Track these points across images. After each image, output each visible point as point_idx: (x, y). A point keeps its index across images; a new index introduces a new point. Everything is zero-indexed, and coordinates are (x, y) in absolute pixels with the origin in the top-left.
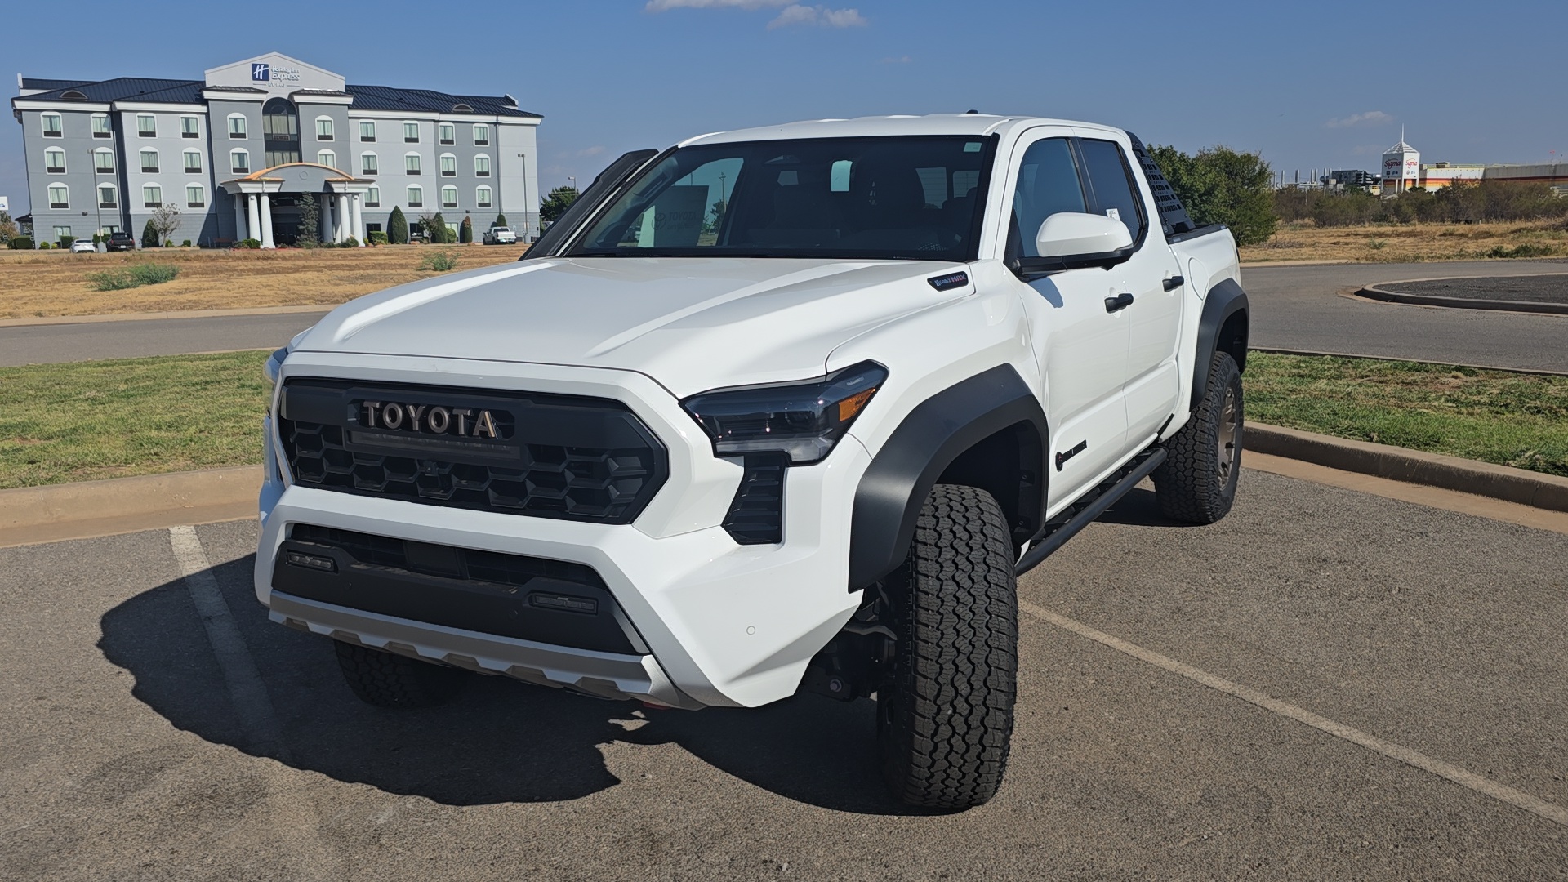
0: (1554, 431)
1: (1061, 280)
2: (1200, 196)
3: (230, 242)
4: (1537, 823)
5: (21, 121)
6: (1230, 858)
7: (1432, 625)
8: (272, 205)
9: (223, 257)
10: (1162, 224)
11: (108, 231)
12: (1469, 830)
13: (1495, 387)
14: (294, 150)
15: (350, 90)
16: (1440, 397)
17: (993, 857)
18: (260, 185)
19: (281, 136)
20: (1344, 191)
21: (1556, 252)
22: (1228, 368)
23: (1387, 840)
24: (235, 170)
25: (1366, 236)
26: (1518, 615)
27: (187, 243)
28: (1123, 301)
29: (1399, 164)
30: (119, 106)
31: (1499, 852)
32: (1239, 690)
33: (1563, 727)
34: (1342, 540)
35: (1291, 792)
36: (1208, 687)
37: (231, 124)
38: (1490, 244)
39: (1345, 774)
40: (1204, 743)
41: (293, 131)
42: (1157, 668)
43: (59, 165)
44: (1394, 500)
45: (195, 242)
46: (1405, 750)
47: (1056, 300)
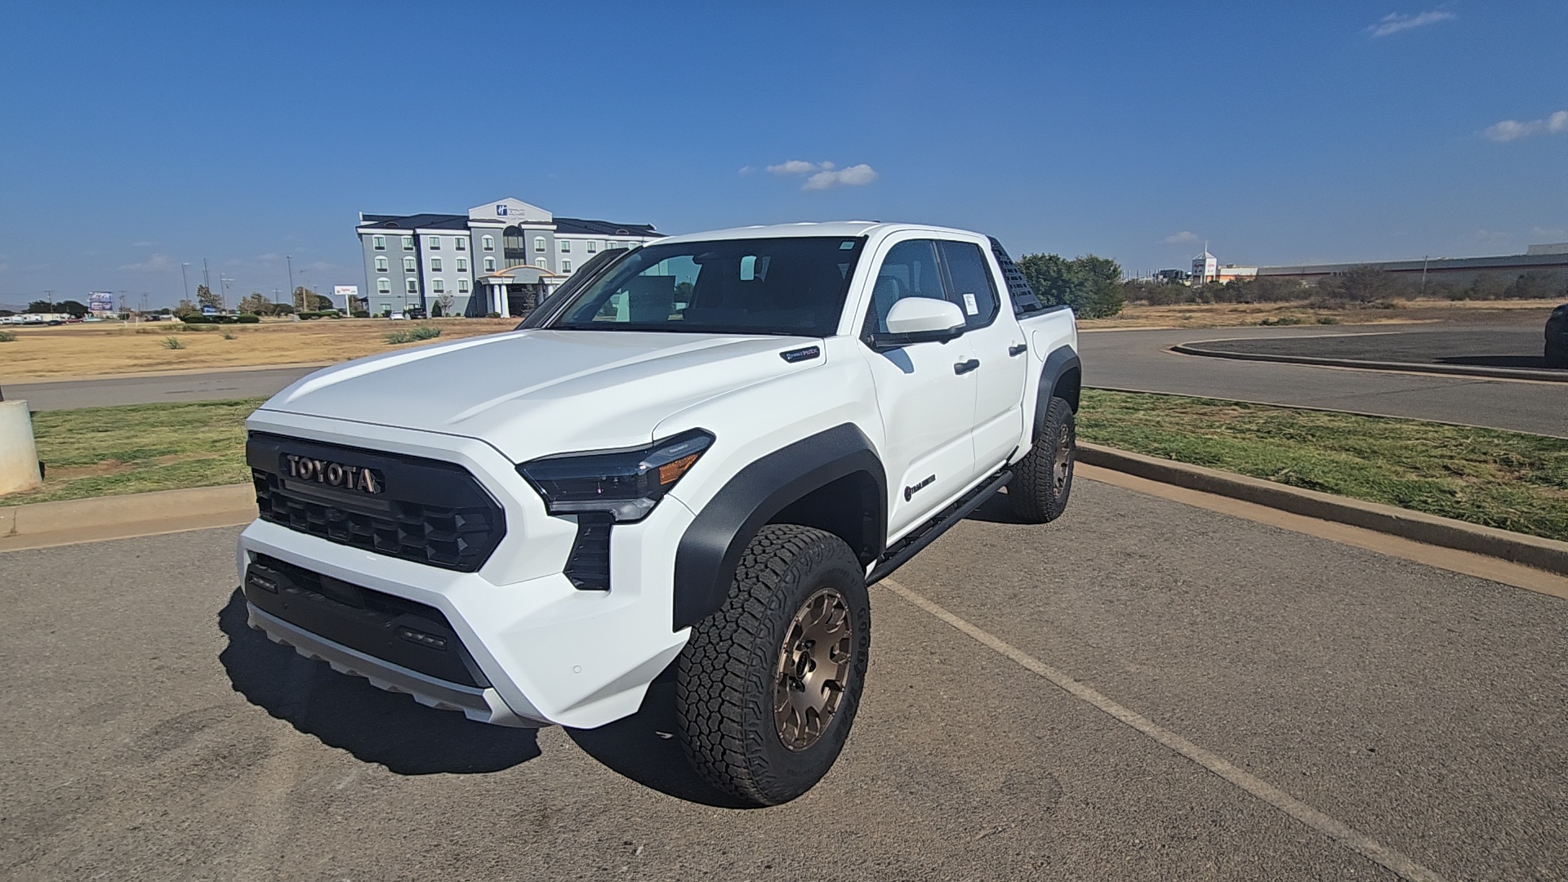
0: (1303, 453)
1: (912, 350)
2: (1075, 286)
3: (482, 313)
4: (1288, 824)
5: (362, 240)
6: (1018, 854)
7: (1207, 615)
8: (508, 291)
9: (475, 323)
10: (1013, 305)
11: (412, 307)
12: (1227, 830)
13: (1262, 417)
14: (522, 258)
15: (555, 221)
16: (1222, 425)
17: (816, 845)
18: (501, 279)
19: (514, 249)
20: (1167, 283)
21: (1304, 322)
22: (1063, 410)
23: (1155, 839)
24: (487, 270)
25: (1180, 312)
26: (1274, 607)
27: (458, 315)
28: (972, 365)
29: (1203, 266)
30: (419, 231)
31: (1253, 856)
32: (1050, 673)
33: (1310, 718)
34: (1143, 537)
35: (1079, 780)
36: (1026, 669)
37: (484, 242)
38: (1261, 317)
39: (1125, 763)
40: (1014, 726)
41: (521, 246)
42: (989, 648)
43: (384, 267)
44: (1185, 504)
45: (463, 314)
46: (1178, 738)
47: (907, 366)
